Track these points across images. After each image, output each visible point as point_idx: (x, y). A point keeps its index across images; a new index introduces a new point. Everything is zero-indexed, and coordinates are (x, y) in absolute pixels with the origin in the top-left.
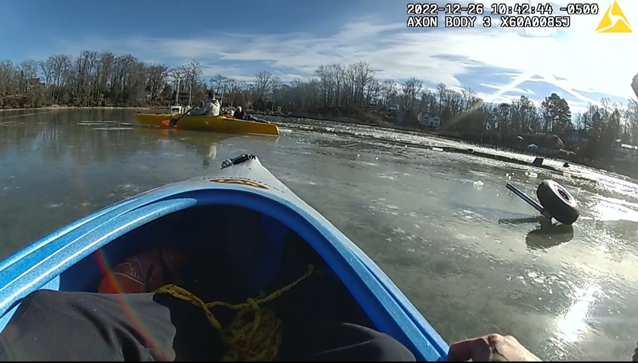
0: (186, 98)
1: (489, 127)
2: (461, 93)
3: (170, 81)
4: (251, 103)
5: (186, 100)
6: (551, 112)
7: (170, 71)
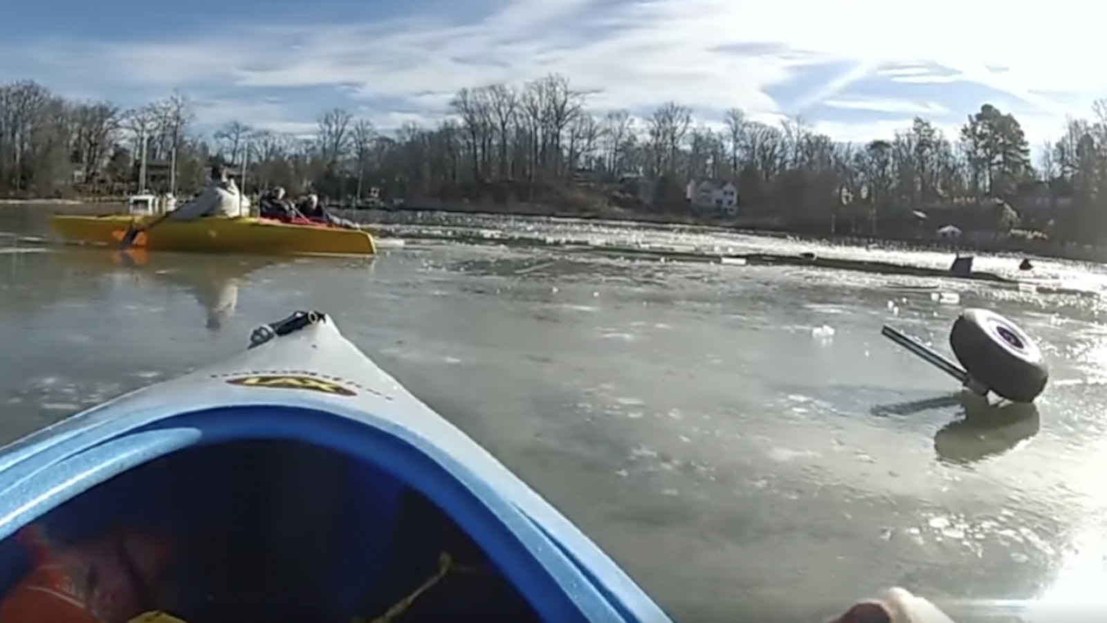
0: (163, 177)
1: (847, 198)
2: (780, 128)
3: (125, 138)
4: (310, 183)
5: (163, 182)
6: (985, 147)
7: (123, 116)
